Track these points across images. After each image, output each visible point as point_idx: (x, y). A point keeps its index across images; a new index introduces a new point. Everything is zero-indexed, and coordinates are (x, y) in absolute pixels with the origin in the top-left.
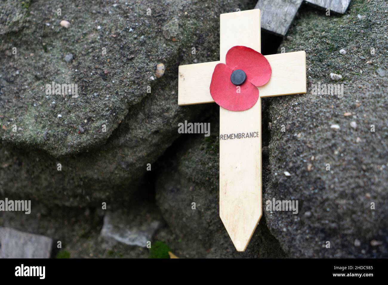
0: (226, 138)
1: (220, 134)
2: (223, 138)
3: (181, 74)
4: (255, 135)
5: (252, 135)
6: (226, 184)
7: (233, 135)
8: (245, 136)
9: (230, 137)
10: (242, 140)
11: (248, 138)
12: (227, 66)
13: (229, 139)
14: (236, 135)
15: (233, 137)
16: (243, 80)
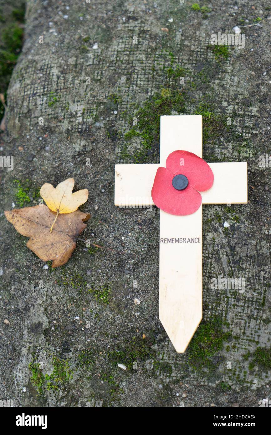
0: (166, 242)
1: (160, 238)
2: (164, 241)
3: (118, 173)
4: (197, 240)
5: (193, 240)
6: (167, 287)
7: (174, 240)
8: (186, 241)
9: (171, 241)
10: (183, 244)
11: (189, 243)
12: (167, 170)
13: (170, 243)
14: (177, 239)
15: (174, 242)
16: (185, 186)
